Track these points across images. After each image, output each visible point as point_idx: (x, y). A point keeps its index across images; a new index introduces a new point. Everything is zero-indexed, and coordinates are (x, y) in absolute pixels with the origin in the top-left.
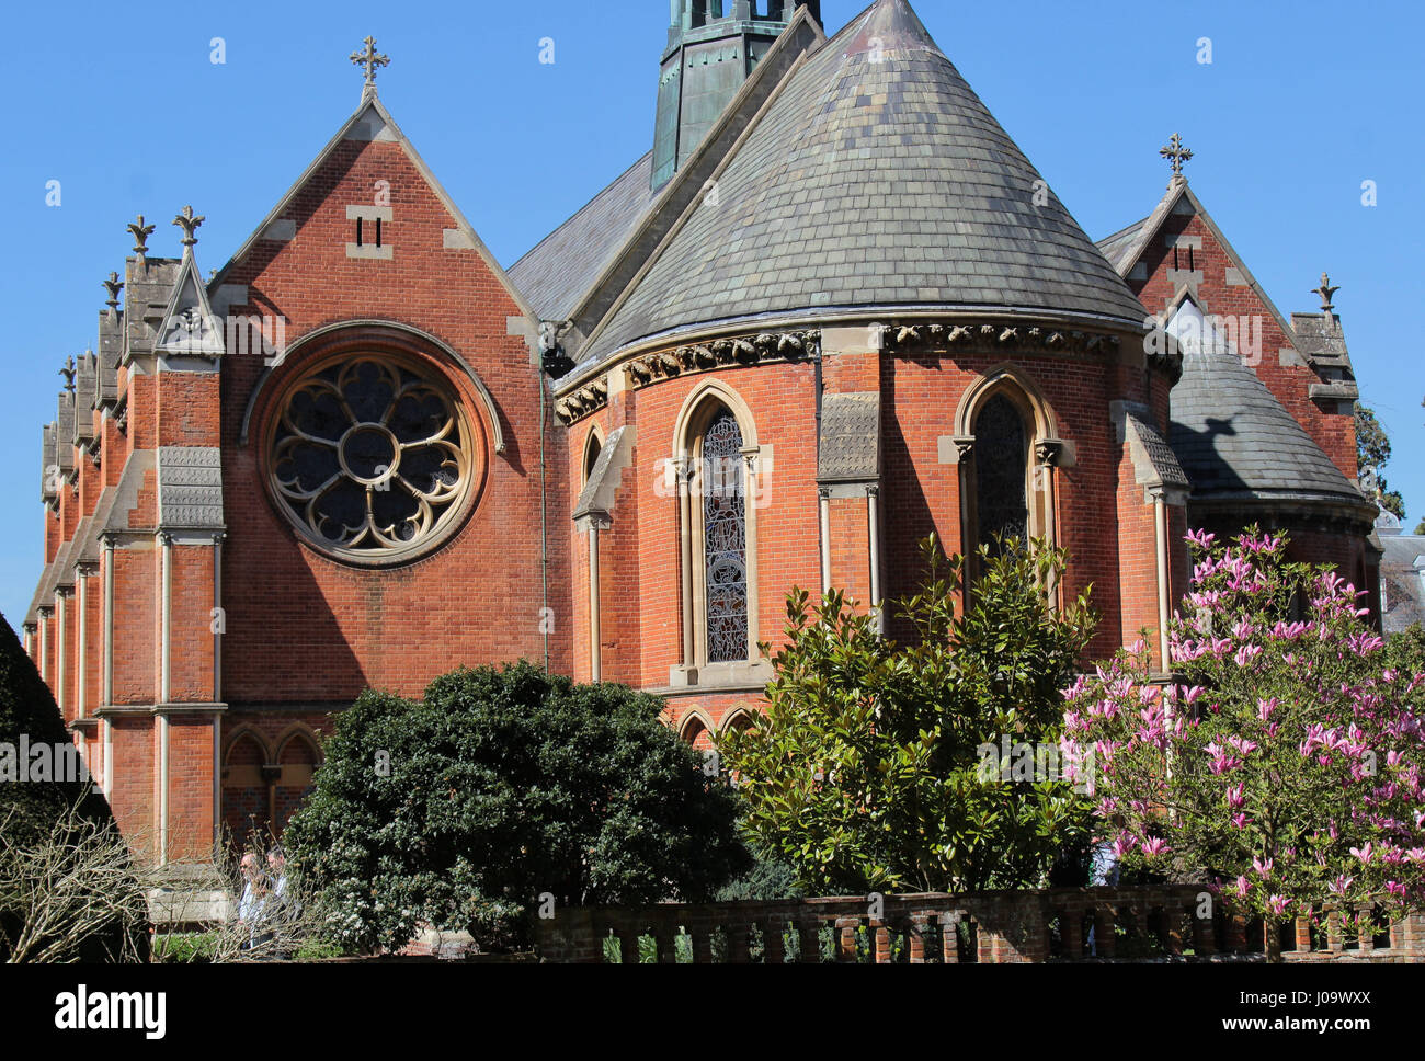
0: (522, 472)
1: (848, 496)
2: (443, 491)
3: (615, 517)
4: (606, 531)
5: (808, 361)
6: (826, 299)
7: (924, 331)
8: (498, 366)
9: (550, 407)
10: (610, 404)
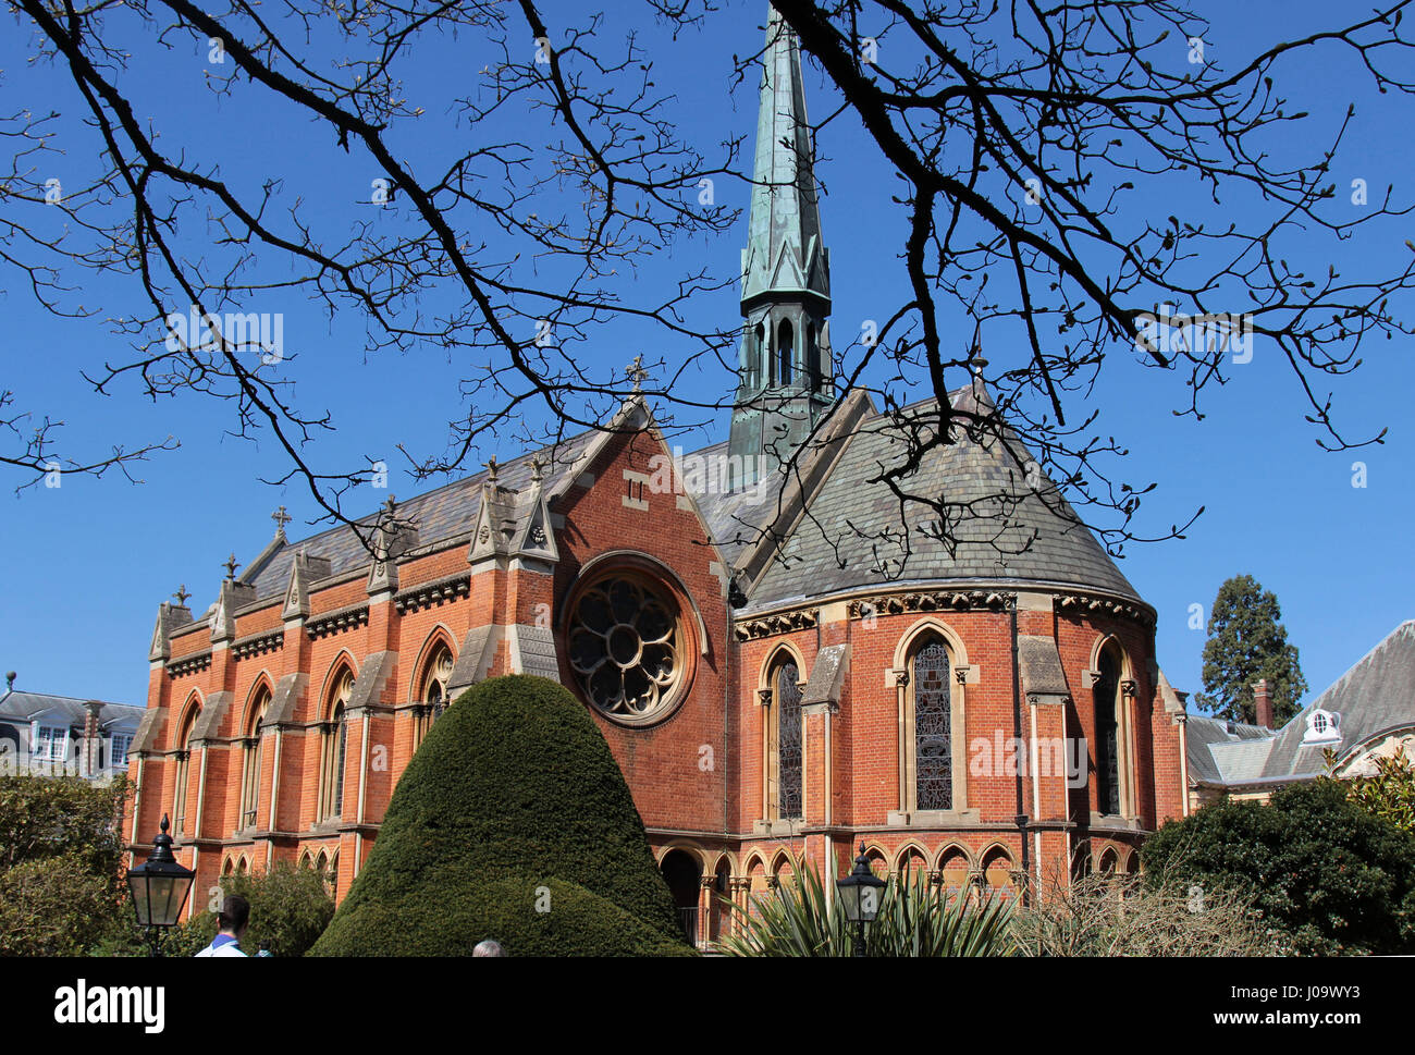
0: (716, 671)
1: (1049, 704)
2: (664, 678)
3: (841, 706)
4: (836, 715)
5: (1005, 612)
6: (1016, 573)
7: (1078, 601)
8: (704, 594)
9: (731, 627)
10: (823, 628)
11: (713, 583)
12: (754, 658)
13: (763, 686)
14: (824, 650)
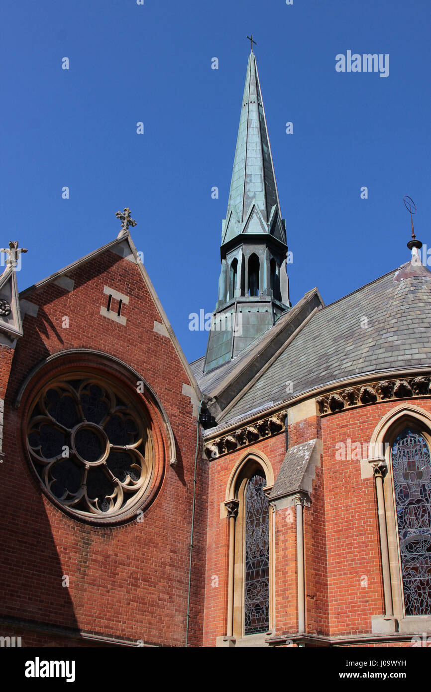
0: (185, 484)
2: (131, 484)
4: (308, 508)
8: (176, 411)
9: (201, 445)
10: (291, 429)
11: (185, 404)
12: (223, 473)
13: (229, 497)
14: (293, 449)
